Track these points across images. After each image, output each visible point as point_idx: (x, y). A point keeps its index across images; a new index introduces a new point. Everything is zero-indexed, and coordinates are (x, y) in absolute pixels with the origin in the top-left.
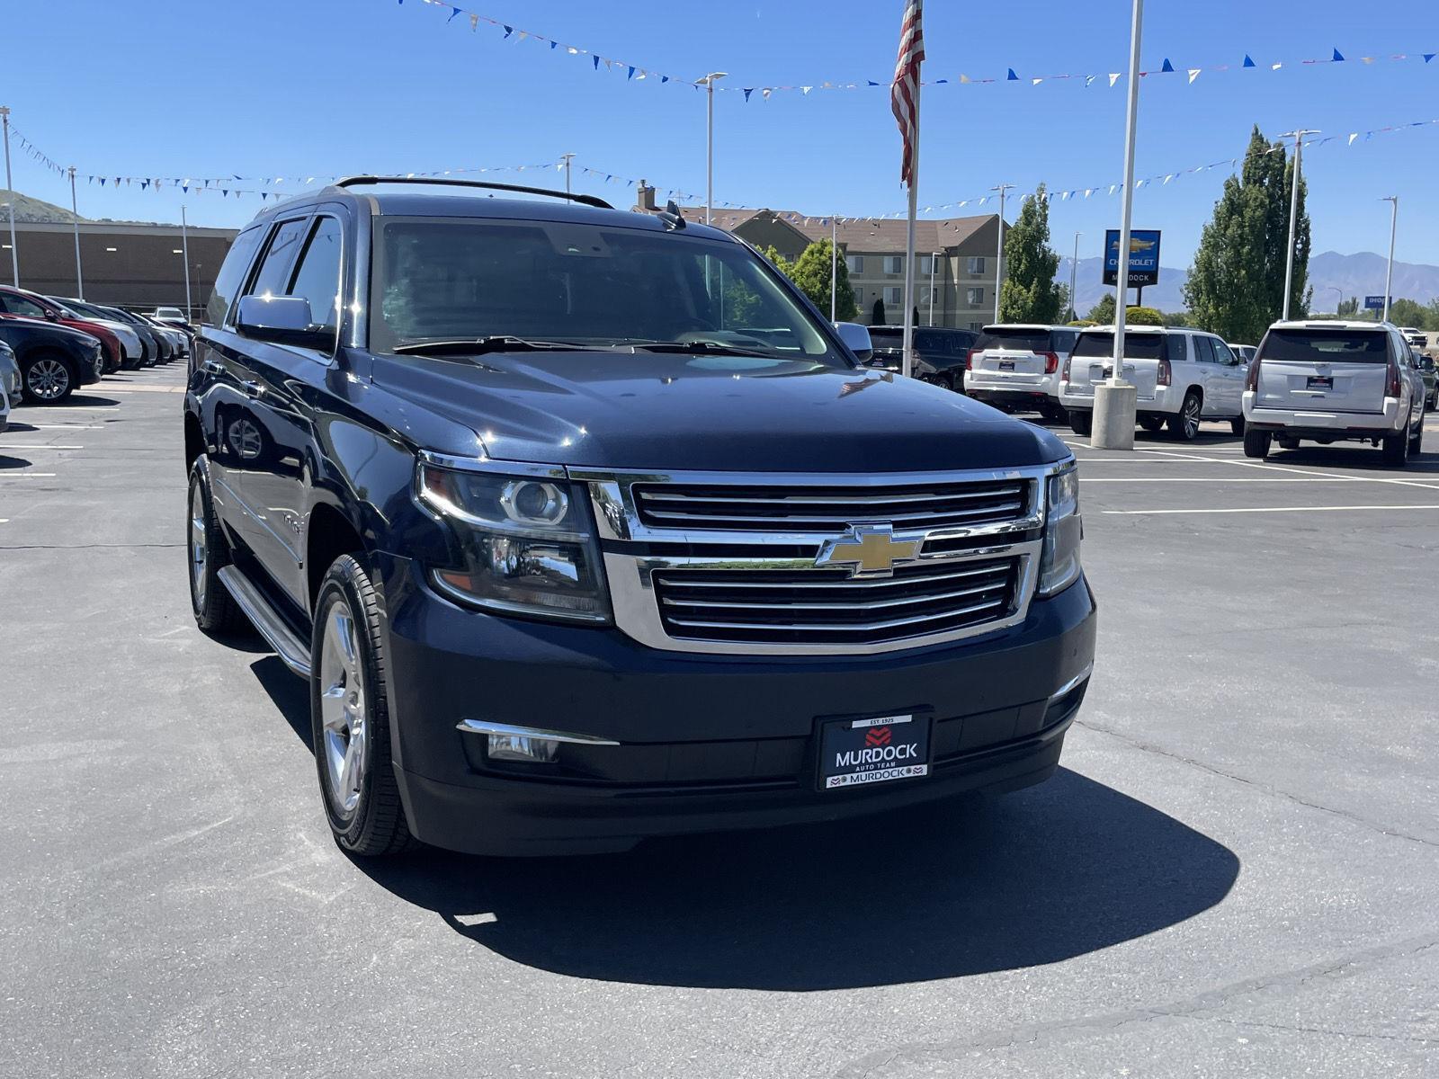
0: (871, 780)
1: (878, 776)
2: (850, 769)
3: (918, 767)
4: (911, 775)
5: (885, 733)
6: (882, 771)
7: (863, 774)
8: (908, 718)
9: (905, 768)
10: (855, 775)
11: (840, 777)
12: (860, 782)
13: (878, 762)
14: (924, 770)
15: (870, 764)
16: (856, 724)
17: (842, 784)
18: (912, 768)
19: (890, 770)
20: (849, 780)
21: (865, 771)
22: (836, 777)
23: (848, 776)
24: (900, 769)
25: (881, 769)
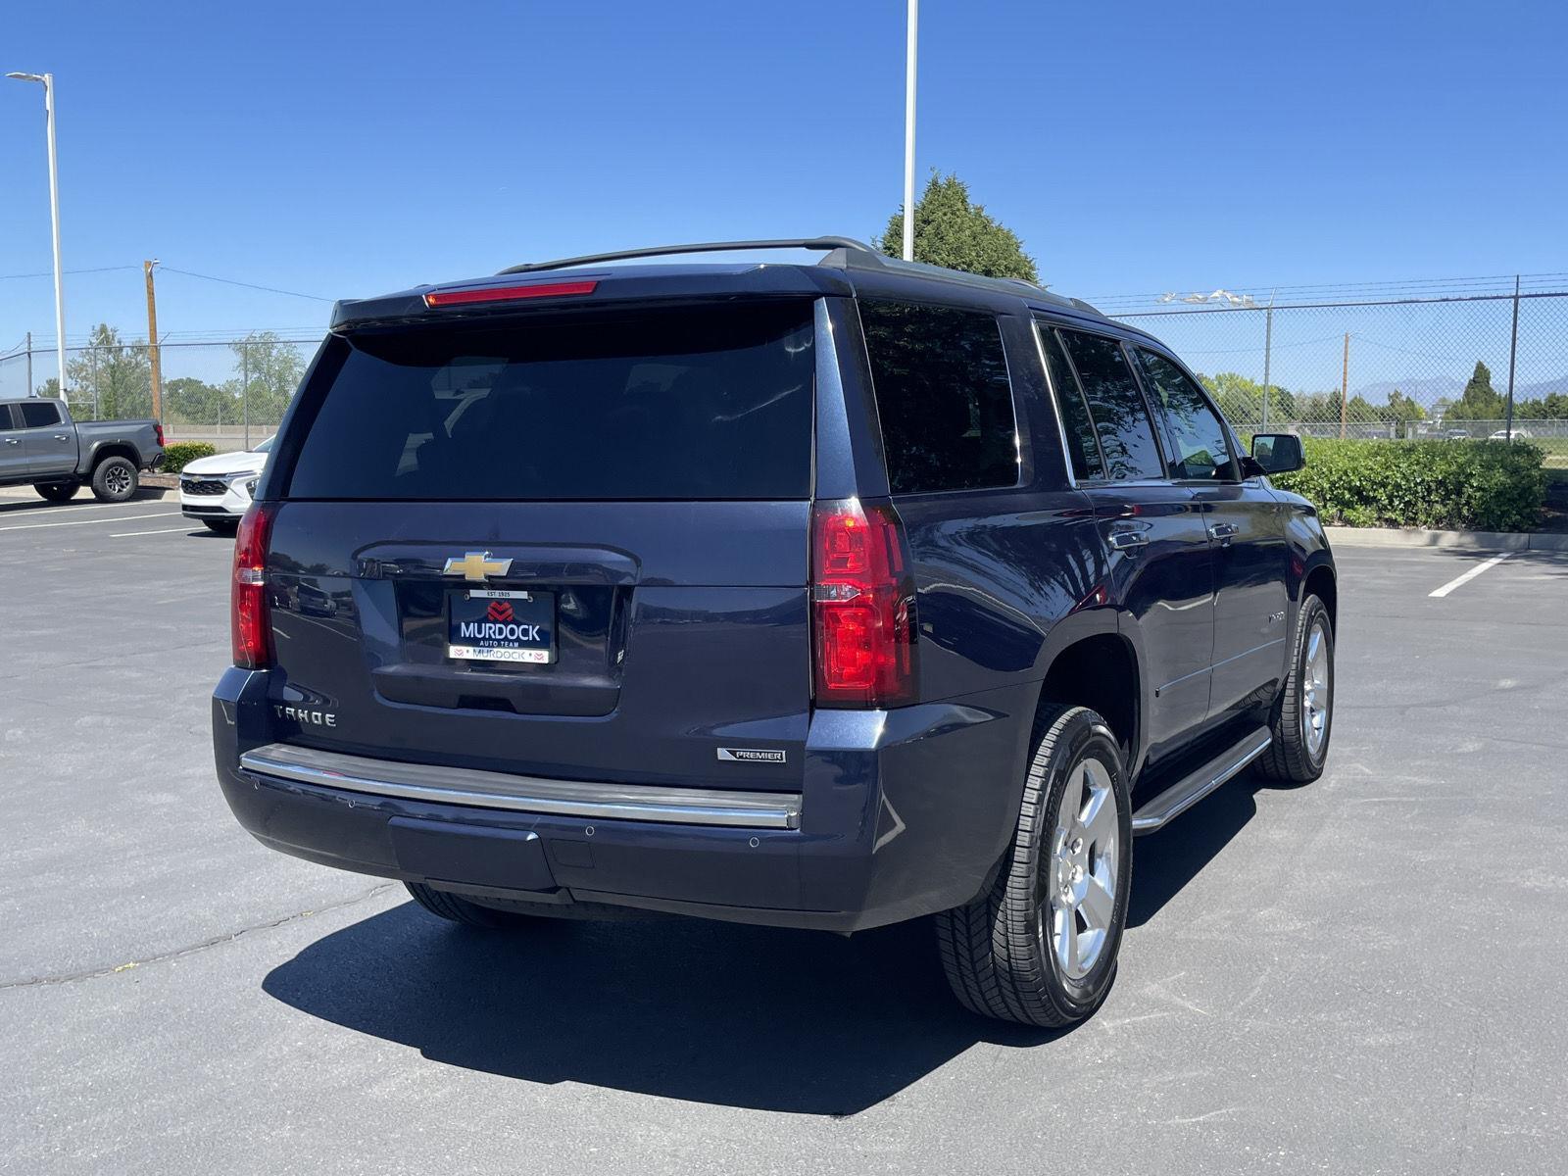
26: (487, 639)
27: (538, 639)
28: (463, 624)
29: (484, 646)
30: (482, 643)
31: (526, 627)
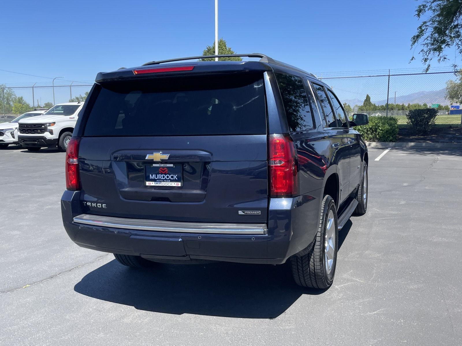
26: (159, 179)
27: (177, 179)
28: (150, 175)
29: (158, 182)
30: (157, 181)
31: (173, 175)
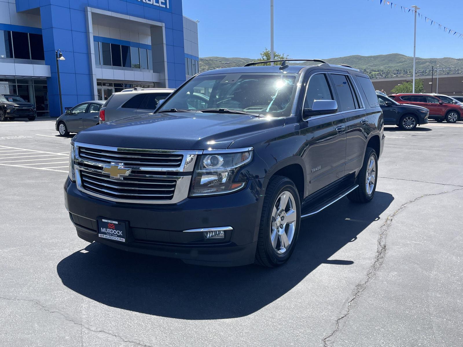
0: (110, 239)
1: (112, 238)
2: (104, 233)
3: (123, 239)
4: (121, 240)
5: (113, 226)
6: (113, 237)
7: (108, 236)
8: (117, 223)
9: (119, 238)
10: (106, 236)
11: (103, 235)
12: (107, 238)
13: (112, 234)
14: (124, 240)
15: (110, 234)
16: (103, 220)
17: (103, 237)
18: (121, 238)
19: (115, 237)
20: (104, 236)
21: (109, 235)
22: (101, 235)
23: (104, 235)
24: (118, 238)
25: (113, 236)
